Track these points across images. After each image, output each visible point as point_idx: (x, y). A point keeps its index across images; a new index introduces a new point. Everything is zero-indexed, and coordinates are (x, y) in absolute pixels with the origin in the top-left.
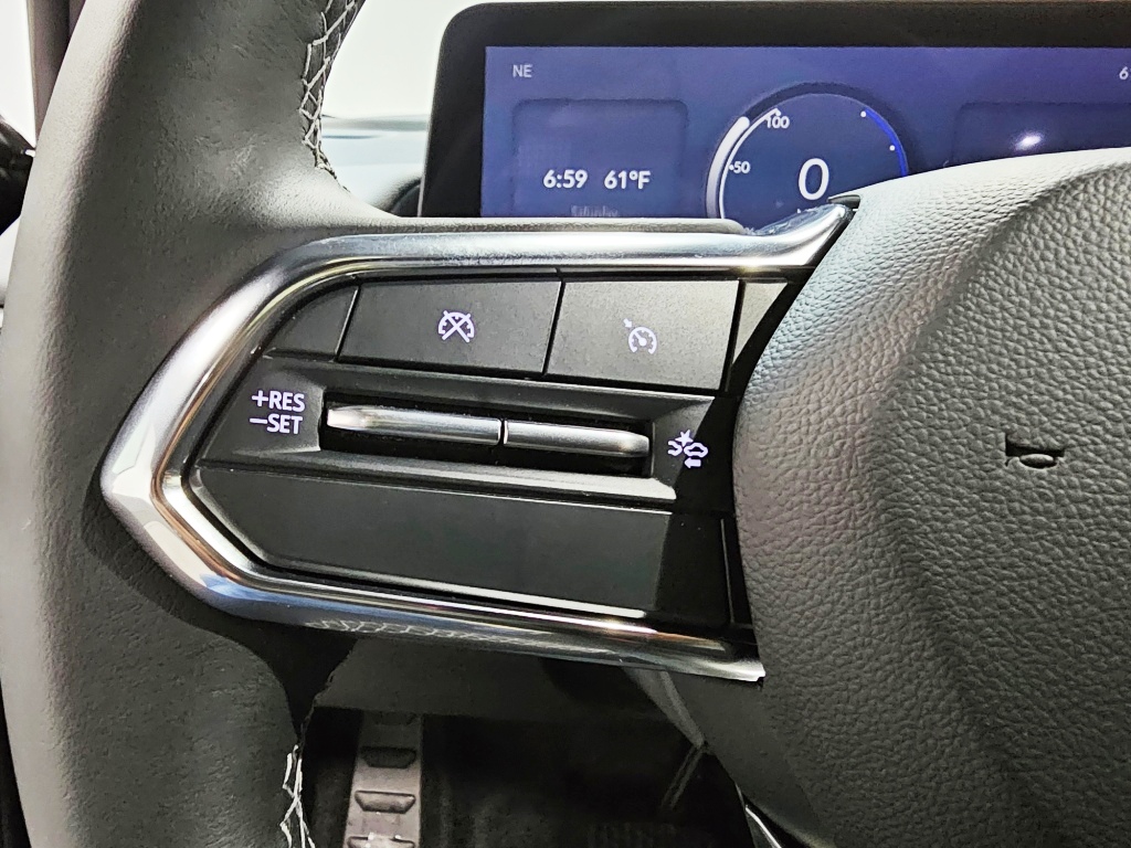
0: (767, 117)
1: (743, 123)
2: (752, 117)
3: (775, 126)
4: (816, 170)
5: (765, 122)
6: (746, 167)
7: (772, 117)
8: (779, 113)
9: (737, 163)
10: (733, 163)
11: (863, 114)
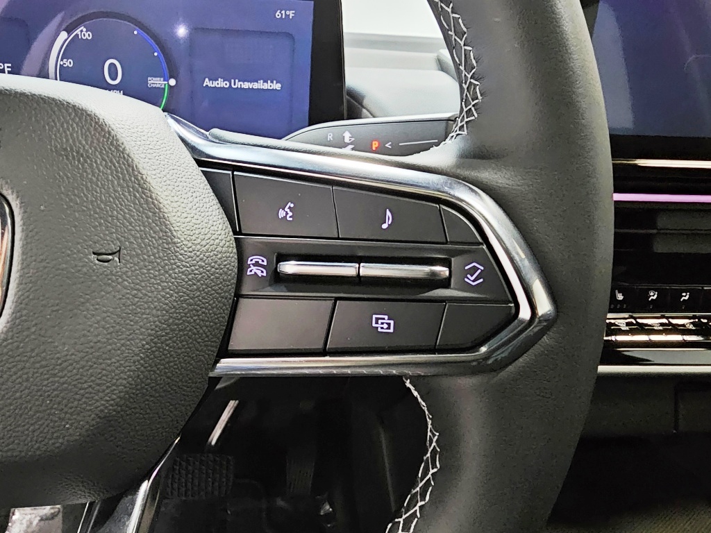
0: (78, 31)
1: (64, 35)
2: (69, 31)
3: (83, 38)
4: (112, 66)
5: (77, 35)
6: (70, 63)
7: (82, 31)
8: (85, 30)
9: (65, 60)
10: (62, 60)
11: (136, 32)
